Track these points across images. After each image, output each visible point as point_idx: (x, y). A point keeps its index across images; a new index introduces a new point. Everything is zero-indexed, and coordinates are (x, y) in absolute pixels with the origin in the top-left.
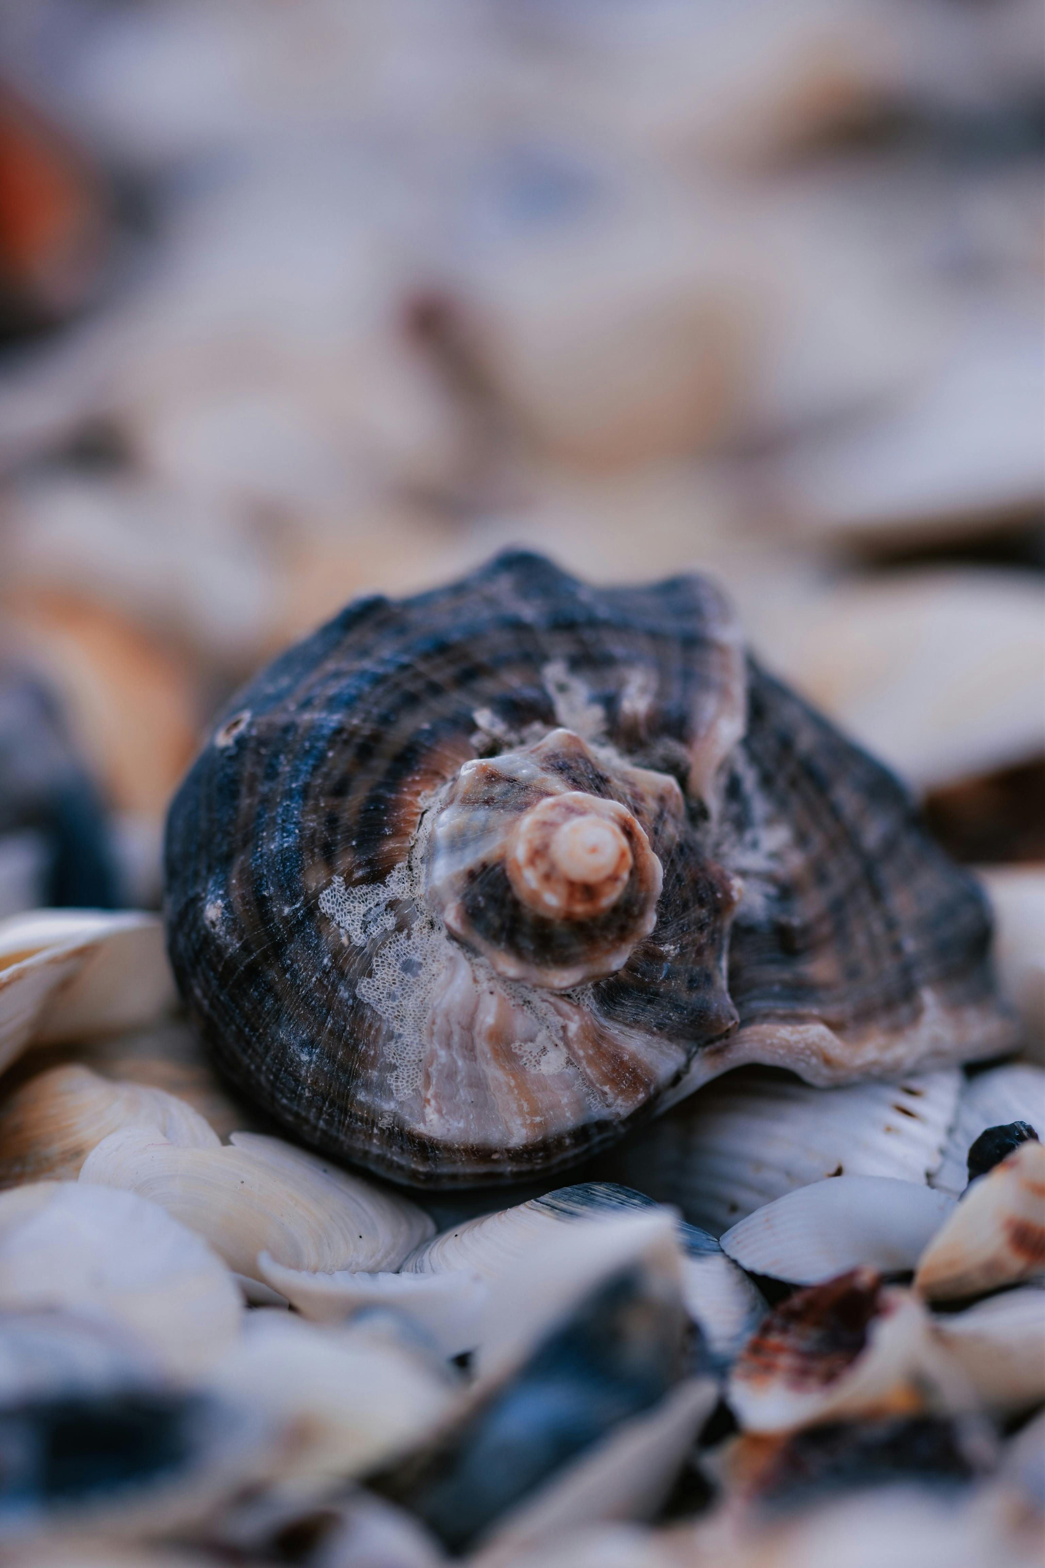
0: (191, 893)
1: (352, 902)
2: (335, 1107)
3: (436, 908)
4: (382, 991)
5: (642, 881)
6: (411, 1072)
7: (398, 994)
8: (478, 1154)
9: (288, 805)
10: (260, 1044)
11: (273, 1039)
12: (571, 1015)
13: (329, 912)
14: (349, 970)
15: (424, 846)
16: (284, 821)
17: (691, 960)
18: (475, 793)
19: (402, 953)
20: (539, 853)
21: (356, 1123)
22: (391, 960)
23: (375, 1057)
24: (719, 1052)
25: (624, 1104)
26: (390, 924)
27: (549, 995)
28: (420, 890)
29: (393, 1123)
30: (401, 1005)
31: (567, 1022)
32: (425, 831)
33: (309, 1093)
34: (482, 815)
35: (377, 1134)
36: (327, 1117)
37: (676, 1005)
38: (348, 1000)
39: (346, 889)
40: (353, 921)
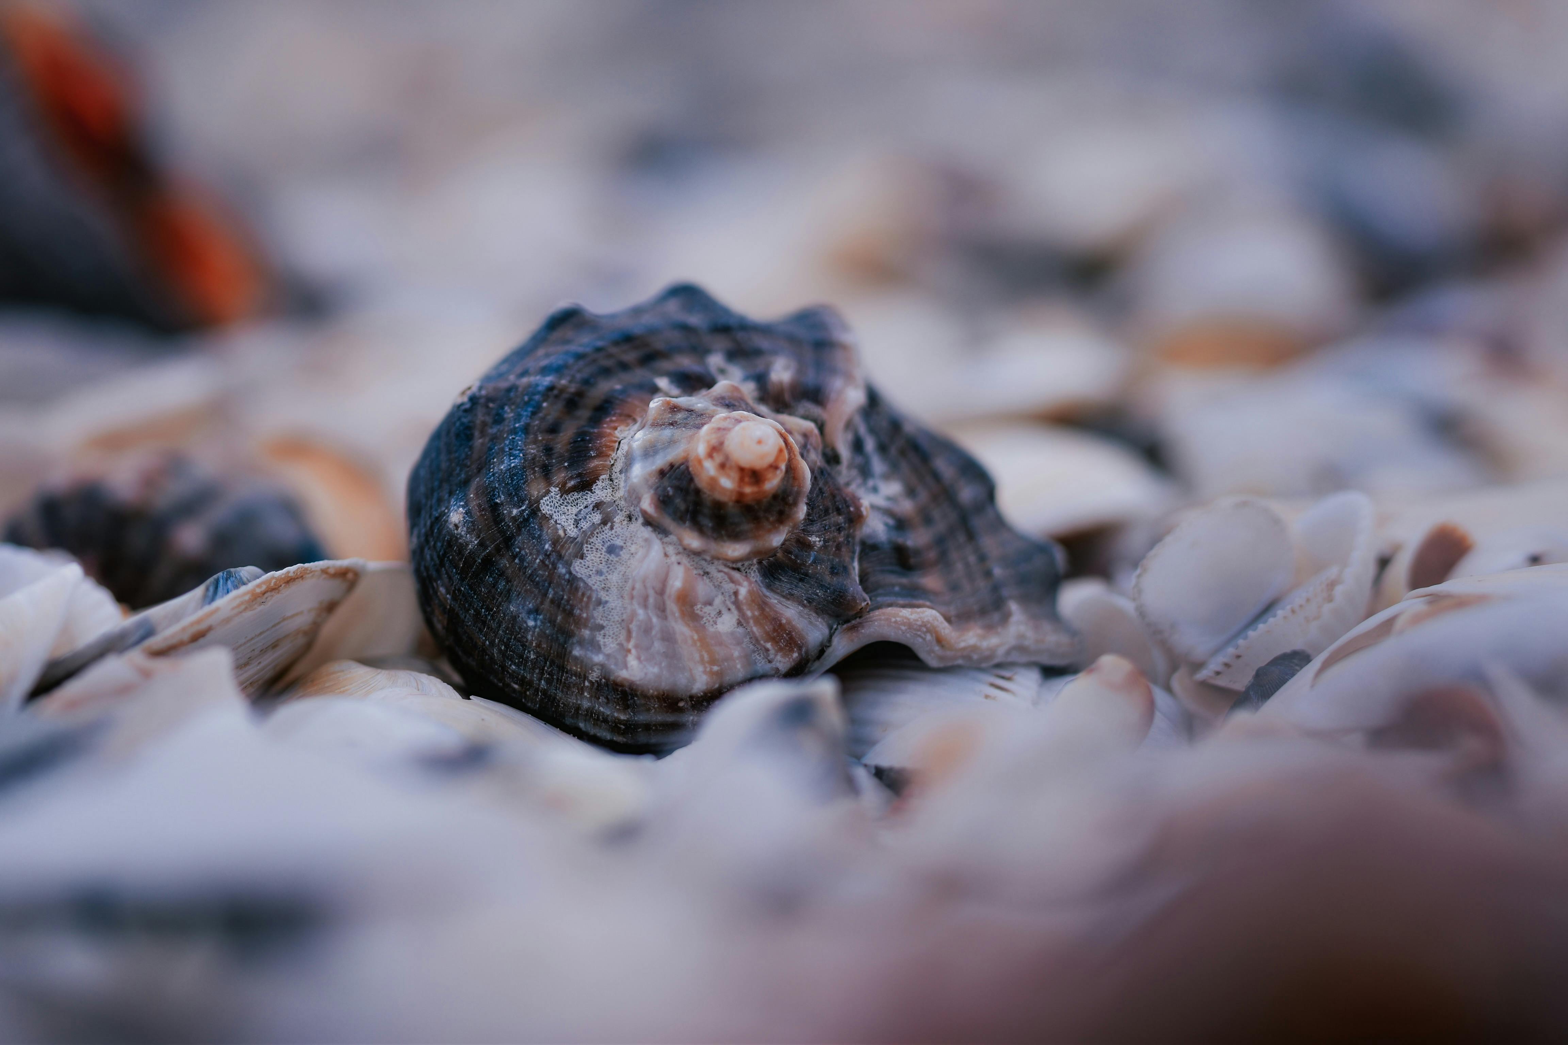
0: (436, 514)
1: (566, 506)
2: (554, 665)
3: (634, 502)
4: (591, 569)
5: (795, 478)
6: (616, 630)
7: (605, 570)
8: (668, 700)
9: (513, 438)
10: (494, 620)
11: (504, 614)
12: (741, 581)
13: (548, 513)
14: (566, 553)
15: (621, 461)
16: (510, 449)
17: (832, 552)
18: (662, 419)
19: (607, 540)
20: (715, 449)
21: (571, 678)
22: (598, 546)
23: (587, 619)
24: (853, 628)
25: (783, 660)
26: (597, 519)
27: (723, 567)
28: (621, 493)
29: (601, 675)
30: (607, 579)
31: (738, 587)
32: (622, 451)
33: (534, 655)
34: (667, 432)
35: (588, 687)
36: (548, 676)
37: (822, 585)
38: (565, 575)
39: (561, 497)
40: (567, 520)
